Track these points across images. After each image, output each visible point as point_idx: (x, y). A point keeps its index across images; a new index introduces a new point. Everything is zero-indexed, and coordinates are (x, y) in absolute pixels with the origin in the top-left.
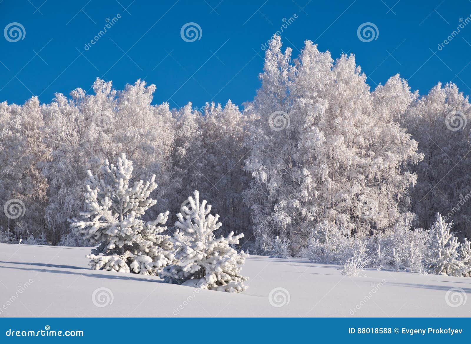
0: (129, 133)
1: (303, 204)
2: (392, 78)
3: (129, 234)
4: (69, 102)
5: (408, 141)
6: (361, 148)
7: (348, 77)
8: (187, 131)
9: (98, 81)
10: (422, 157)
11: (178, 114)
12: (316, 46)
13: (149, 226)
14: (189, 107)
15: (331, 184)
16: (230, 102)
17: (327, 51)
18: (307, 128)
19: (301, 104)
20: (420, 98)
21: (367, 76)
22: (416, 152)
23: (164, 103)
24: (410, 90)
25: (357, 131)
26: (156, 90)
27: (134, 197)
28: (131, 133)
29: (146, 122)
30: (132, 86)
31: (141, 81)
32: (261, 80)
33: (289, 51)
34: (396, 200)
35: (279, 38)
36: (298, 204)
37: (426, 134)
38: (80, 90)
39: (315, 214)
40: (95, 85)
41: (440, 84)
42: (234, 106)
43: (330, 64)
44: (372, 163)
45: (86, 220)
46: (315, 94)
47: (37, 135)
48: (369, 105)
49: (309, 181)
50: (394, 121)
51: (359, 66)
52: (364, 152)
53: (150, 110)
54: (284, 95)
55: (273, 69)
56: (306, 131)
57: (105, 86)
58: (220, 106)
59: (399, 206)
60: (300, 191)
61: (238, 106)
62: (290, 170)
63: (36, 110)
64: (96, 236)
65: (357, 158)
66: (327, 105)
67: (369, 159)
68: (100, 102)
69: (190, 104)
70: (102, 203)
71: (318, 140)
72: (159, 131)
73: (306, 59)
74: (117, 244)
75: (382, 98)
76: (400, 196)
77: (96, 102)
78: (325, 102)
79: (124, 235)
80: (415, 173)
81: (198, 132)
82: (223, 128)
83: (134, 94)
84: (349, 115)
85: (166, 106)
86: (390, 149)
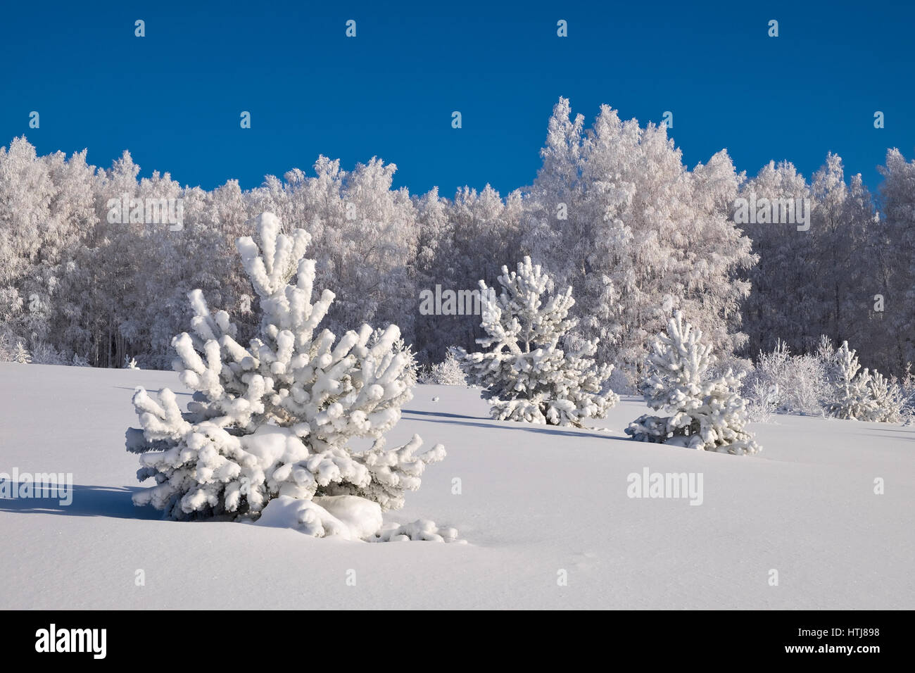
0: (364, 229)
1: (603, 322)
2: (717, 154)
3: (546, 370)
4: (283, 187)
5: (738, 238)
6: (677, 247)
7: (661, 154)
8: (434, 226)
9: (322, 160)
10: (757, 260)
11: (420, 203)
12: (616, 112)
13: (573, 359)
14: (434, 194)
15: (639, 296)
16: (488, 186)
17: (634, 119)
18: (607, 221)
19: (600, 190)
20: (747, 181)
21: (682, 152)
22: (750, 253)
23: (401, 188)
24: (735, 171)
25: (673, 225)
26: (396, 171)
27: (547, 317)
28: (366, 228)
29: (385, 212)
30: (364, 165)
31: (377, 159)
32: (544, 158)
33: (580, 118)
34: (722, 317)
35: (567, 101)
36: (596, 322)
37: (757, 229)
38: (297, 170)
39: (618, 335)
40: (317, 165)
41: (772, 163)
42: (493, 192)
43: (638, 136)
44: (692, 268)
45: (485, 351)
46: (618, 176)
47: (237, 231)
48: (689, 190)
49: (611, 290)
50: (720, 212)
51: (672, 139)
52: (681, 252)
53: (389, 197)
54: (575, 177)
55: (559, 143)
56: (606, 225)
57: (330, 166)
58: (474, 192)
59: (728, 324)
60: (598, 305)
61: (498, 192)
62: (583, 277)
63: (237, 197)
64: (495, 372)
65: (674, 260)
66: (634, 191)
67: (688, 262)
68: (325, 187)
69: (436, 189)
70: (509, 327)
71: (623, 237)
72: (403, 225)
73: (604, 130)
74: (527, 384)
75: (704, 182)
76: (727, 311)
77: (319, 186)
78: (632, 186)
79: (539, 372)
80: (748, 280)
81: (448, 227)
82: (480, 221)
83: (370, 177)
84: (663, 204)
85: (405, 193)
86: (714, 249)
